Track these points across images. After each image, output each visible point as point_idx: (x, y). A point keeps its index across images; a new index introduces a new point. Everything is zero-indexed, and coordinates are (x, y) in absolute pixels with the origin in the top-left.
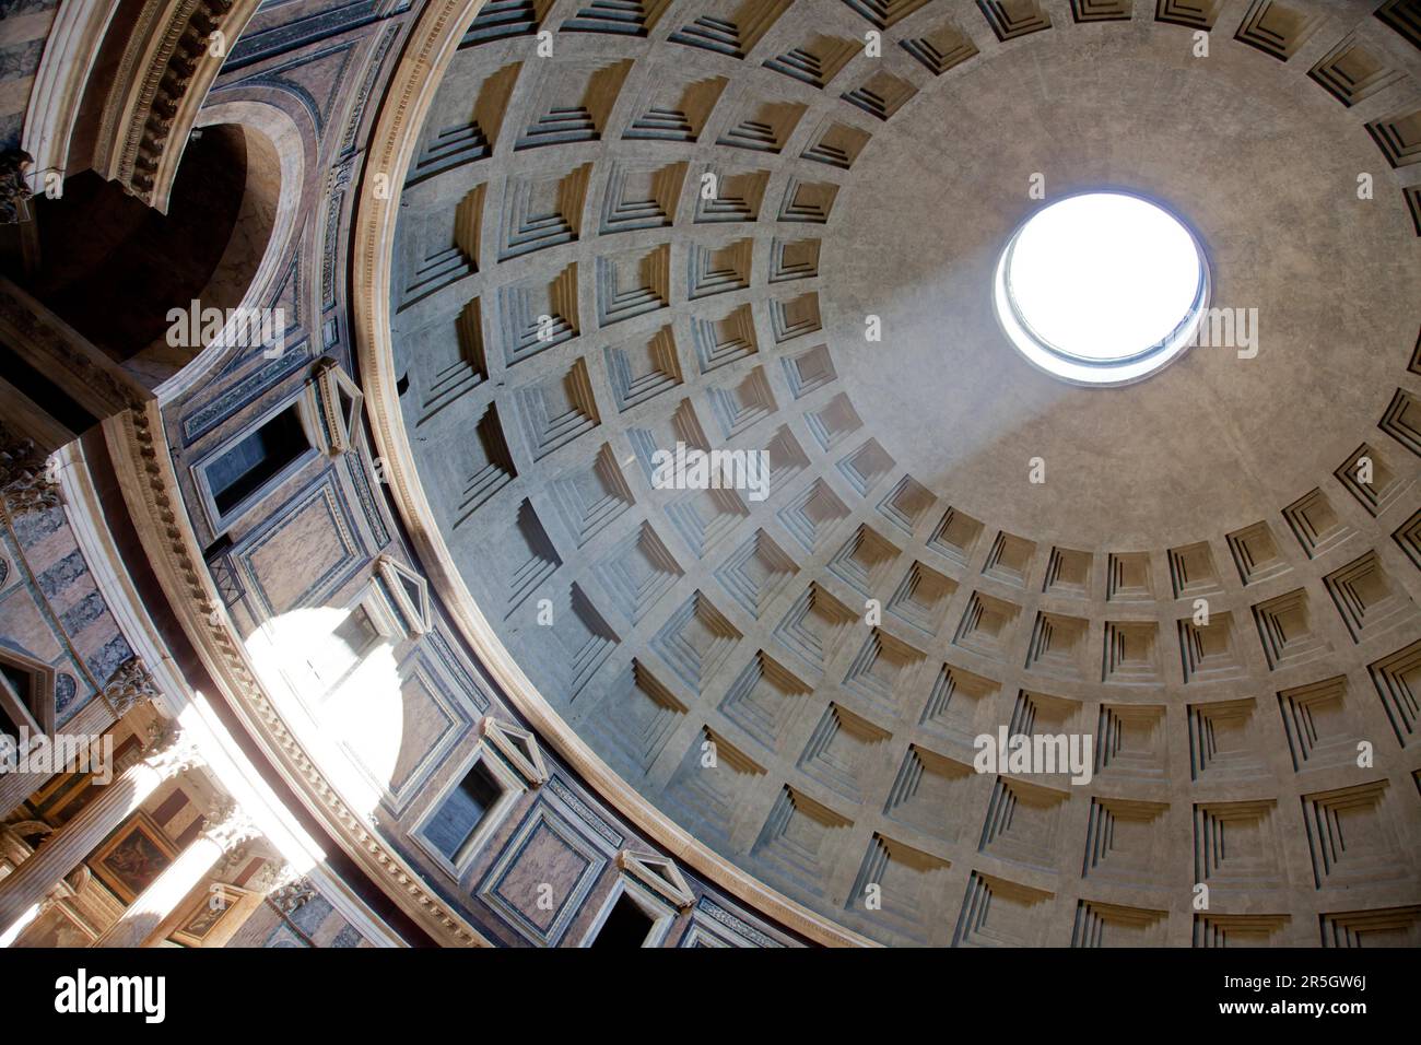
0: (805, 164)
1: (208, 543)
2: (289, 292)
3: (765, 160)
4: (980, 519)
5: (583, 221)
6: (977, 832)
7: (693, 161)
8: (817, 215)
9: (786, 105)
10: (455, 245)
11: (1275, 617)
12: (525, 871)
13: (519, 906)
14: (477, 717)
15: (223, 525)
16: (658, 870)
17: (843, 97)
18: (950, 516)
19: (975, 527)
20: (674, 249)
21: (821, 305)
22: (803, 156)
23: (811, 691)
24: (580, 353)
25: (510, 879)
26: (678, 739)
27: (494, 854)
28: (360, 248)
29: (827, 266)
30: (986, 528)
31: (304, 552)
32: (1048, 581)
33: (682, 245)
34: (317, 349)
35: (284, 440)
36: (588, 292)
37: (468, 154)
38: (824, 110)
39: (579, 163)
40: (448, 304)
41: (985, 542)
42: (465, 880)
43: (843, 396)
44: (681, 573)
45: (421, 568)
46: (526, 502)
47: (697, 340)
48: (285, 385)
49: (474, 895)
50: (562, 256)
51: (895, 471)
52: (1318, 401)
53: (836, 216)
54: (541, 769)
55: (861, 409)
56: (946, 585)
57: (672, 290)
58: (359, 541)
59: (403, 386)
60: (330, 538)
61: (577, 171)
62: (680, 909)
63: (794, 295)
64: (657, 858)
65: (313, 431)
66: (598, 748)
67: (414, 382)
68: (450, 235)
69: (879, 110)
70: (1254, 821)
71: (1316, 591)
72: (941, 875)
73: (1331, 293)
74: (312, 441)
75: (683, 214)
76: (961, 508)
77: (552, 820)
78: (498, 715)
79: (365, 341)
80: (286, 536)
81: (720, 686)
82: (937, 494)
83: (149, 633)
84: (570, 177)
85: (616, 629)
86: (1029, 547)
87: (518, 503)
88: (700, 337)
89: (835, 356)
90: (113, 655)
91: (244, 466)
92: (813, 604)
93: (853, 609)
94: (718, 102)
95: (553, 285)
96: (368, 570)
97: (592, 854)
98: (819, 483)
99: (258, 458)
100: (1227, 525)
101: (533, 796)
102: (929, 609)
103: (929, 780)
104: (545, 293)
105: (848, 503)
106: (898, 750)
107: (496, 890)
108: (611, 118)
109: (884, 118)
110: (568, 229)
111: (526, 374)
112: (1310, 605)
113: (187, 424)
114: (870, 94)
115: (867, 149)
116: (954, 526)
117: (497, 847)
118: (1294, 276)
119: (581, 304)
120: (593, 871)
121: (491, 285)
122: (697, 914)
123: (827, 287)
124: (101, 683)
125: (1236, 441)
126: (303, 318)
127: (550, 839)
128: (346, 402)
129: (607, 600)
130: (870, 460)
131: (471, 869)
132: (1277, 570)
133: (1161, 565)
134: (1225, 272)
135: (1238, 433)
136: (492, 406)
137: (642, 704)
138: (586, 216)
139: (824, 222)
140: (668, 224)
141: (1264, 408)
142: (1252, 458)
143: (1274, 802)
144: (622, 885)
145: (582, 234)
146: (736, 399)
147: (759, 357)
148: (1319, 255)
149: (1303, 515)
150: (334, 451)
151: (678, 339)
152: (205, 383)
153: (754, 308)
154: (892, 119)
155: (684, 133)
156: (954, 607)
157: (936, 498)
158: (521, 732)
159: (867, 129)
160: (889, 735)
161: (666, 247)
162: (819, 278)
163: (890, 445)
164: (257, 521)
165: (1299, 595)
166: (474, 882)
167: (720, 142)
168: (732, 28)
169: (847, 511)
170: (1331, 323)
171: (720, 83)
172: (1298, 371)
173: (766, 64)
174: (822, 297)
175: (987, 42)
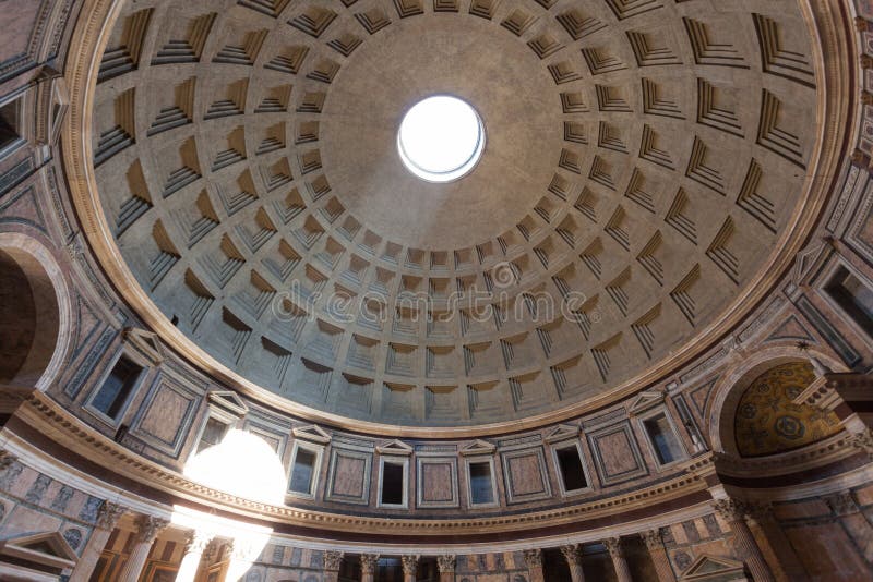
0: (299, 146)
1: (114, 434)
2: (84, 309)
3: (282, 153)
4: (445, 250)
5: (218, 214)
6: (503, 364)
7: (250, 167)
8: (317, 165)
9: (276, 126)
10: (163, 251)
11: (565, 229)
12: (341, 479)
13: (345, 493)
14: (288, 432)
15: (116, 423)
16: (394, 446)
17: (297, 111)
18: (433, 255)
19: (444, 254)
20: (266, 207)
21: (340, 201)
22: (297, 144)
23: (416, 347)
24: (251, 269)
25: (336, 485)
26: (377, 393)
27: (324, 480)
28: (111, 274)
29: (333, 184)
30: (448, 253)
31: (168, 412)
32: (481, 259)
33: (268, 204)
34: (119, 326)
35: (127, 372)
36: (239, 243)
37: (140, 210)
38: (293, 121)
39: (199, 191)
40: (175, 277)
41: (451, 257)
42: (318, 497)
43: (369, 231)
44: (343, 331)
45: (230, 388)
46: (263, 338)
47: (298, 239)
48: (112, 349)
49: (324, 501)
50: (217, 233)
51: (404, 249)
52: (540, 142)
53: (325, 162)
54: (326, 436)
55: (377, 232)
56: (446, 281)
57: (275, 224)
58: (193, 393)
59: (175, 321)
60: (178, 399)
61: (201, 195)
62: (410, 456)
63: (327, 202)
64: (391, 442)
65: (141, 361)
66: (346, 415)
67: (179, 316)
68: (157, 248)
69: (315, 109)
70: (594, 306)
71: (574, 212)
72: (499, 387)
73: (523, 98)
74: (143, 365)
75: (260, 191)
76: (437, 250)
77: (341, 453)
78: (297, 426)
79: (142, 311)
80: (155, 410)
81: (381, 365)
82: (424, 250)
83: (106, 487)
84: (199, 199)
85: (328, 366)
86: (467, 251)
87: (259, 339)
88: (298, 237)
89: (356, 217)
90: (91, 507)
91: (114, 393)
94: (245, 137)
95: (222, 247)
96: (204, 402)
97: (365, 456)
98: (378, 269)
99: (120, 385)
100: (532, 205)
101: (329, 448)
102: (444, 293)
103: (476, 355)
104: (220, 252)
105: (393, 270)
106: (460, 350)
107: (333, 493)
108: (201, 165)
109: (320, 112)
110: (213, 221)
111: (231, 289)
112: (575, 218)
113: (67, 391)
115: (321, 128)
116: (437, 258)
117: (325, 476)
118: (507, 98)
119: (239, 249)
120: (368, 462)
121: (191, 259)
122: (417, 454)
123: (337, 192)
124: (93, 522)
125: (519, 172)
126: (101, 317)
127: (344, 460)
128: (149, 342)
129: (318, 357)
130: (392, 250)
131: (318, 491)
132: (557, 212)
133: (517, 232)
135: (518, 169)
136: (224, 308)
137: (356, 388)
138: (218, 212)
139: (321, 167)
140: (257, 198)
141: (522, 154)
142: (528, 175)
143: (598, 295)
144: (382, 461)
145: (221, 219)
147: (327, 233)
148: (511, 85)
149: (556, 187)
150: (157, 364)
151: (289, 242)
152: (63, 370)
153: (314, 215)
154: (323, 111)
155: (239, 157)
156: (453, 287)
158: (311, 427)
159: (316, 120)
160: (454, 347)
161: (262, 208)
162: (332, 190)
163: (396, 240)
164: (134, 412)
165: (569, 217)
166: (322, 495)
167: (257, 154)
168: (231, 102)
169: (394, 274)
170: (529, 110)
171: (241, 128)
172: (527, 133)
173: (256, 112)
174: (338, 197)
175: (342, 60)
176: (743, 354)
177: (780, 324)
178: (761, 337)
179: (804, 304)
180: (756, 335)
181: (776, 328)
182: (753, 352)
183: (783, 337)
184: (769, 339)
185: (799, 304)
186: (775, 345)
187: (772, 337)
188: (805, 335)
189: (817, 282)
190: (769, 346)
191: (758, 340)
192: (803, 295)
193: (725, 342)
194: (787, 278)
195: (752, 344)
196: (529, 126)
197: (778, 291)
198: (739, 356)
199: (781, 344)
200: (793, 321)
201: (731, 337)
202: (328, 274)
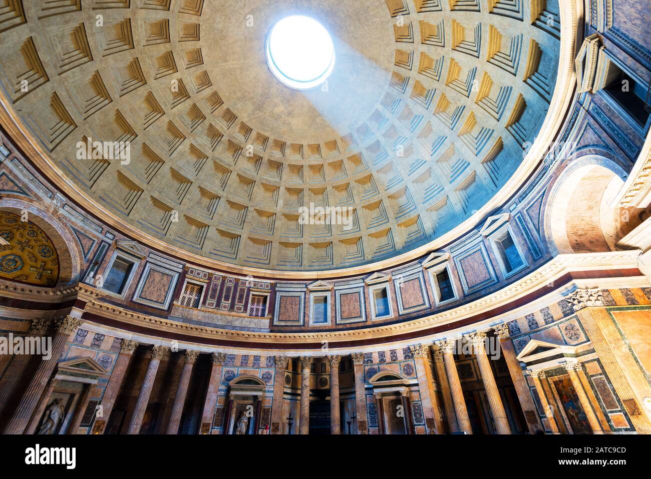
52: (239, 94)
73: (267, 112)
100: (204, 50)
109: (394, 73)
118: (275, 106)
125: (234, 65)
132: (184, 62)
134: (285, 90)
135: (236, 66)
141: (241, 78)
142: (226, 67)
143: (92, 59)
148: (278, 115)
154: (391, 73)
159: (398, 67)
170: (260, 108)
172: (249, 93)
176: (55, 212)
177: (87, 235)
178: (73, 223)
179: (104, 246)
180: (73, 219)
181: (83, 232)
182: (59, 219)
183: (78, 238)
184: (74, 229)
185: (103, 243)
186: (72, 234)
187: (76, 231)
188: (86, 252)
189: (121, 252)
190: (69, 230)
191: (70, 221)
192: (110, 245)
193: (59, 195)
194: (116, 233)
195: (65, 217)
196: (252, 98)
197: (106, 228)
198: (52, 209)
199: (73, 238)
200: (92, 242)
201: (64, 199)
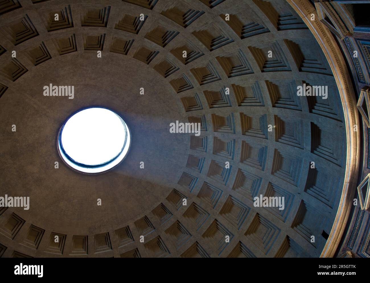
3: (198, 201)
4: (135, 59)
5: (254, 217)
7: (218, 213)
8: (185, 176)
17: (172, 214)
18: (147, 61)
19: (137, 56)
20: (231, 187)
21: (190, 144)
24: (272, 177)
29: (185, 157)
30: (133, 56)
33: (229, 187)
39: (248, 236)
41: (132, 51)
43: (187, 111)
47: (234, 150)
51: (170, 80)
55: (181, 105)
57: (236, 173)
61: (249, 234)
69: (163, 207)
75: (226, 196)
82: (153, 69)
88: (232, 151)
92: (213, 40)
93: (194, 37)
94: (206, 229)
102: (158, 26)
105: (191, 73)
108: (235, 246)
114: (165, 211)
123: (186, 150)
139: (184, 172)
140: (230, 196)
141: (28, 118)
142: (27, 100)
145: (255, 214)
146: (226, 121)
147: (214, 135)
148: (26, 174)
151: (240, 156)
153: (212, 152)
154: (160, 203)
157: (154, 68)
159: (167, 201)
161: (234, 188)
162: (188, 153)
167: (209, 214)
168: (197, 250)
169: (191, 70)
171: (204, 236)
173: (191, 235)
174: (189, 146)
175: (132, 227)
202: (238, 115)
